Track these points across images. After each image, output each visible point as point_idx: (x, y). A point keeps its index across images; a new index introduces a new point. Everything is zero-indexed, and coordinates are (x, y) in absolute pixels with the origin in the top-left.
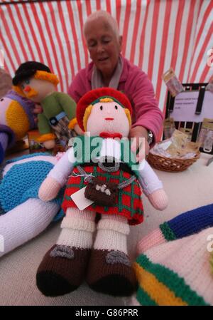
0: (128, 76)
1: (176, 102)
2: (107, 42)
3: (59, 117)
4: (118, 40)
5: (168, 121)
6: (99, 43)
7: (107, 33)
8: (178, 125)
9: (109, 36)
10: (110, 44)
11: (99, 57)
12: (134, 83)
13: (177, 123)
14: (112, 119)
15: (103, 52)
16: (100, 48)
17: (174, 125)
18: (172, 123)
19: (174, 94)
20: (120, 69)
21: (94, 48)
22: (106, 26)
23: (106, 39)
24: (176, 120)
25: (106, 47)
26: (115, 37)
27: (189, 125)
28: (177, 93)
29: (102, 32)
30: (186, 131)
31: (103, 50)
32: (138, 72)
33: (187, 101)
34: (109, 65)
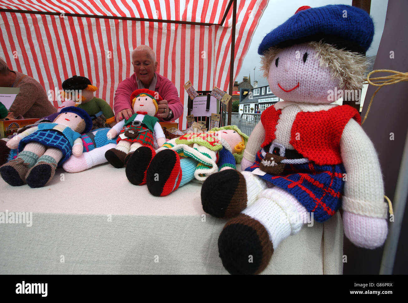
0: (160, 84)
1: (194, 103)
2: (148, 64)
3: (98, 115)
4: (154, 64)
5: (190, 117)
6: (142, 64)
7: (149, 60)
8: (197, 119)
9: (149, 62)
10: (149, 66)
11: (141, 72)
12: (164, 88)
13: (196, 118)
14: (143, 105)
15: (144, 70)
16: (142, 67)
17: (194, 119)
18: (193, 118)
19: (192, 98)
20: (155, 80)
21: (138, 67)
22: (148, 55)
23: (147, 63)
24: (195, 116)
25: (146, 67)
26: (153, 62)
27: (204, 118)
28: (194, 97)
29: (144, 59)
30: (202, 123)
31: (144, 69)
32: (167, 81)
33: (201, 103)
34: (147, 78)
